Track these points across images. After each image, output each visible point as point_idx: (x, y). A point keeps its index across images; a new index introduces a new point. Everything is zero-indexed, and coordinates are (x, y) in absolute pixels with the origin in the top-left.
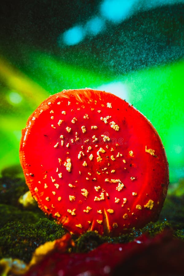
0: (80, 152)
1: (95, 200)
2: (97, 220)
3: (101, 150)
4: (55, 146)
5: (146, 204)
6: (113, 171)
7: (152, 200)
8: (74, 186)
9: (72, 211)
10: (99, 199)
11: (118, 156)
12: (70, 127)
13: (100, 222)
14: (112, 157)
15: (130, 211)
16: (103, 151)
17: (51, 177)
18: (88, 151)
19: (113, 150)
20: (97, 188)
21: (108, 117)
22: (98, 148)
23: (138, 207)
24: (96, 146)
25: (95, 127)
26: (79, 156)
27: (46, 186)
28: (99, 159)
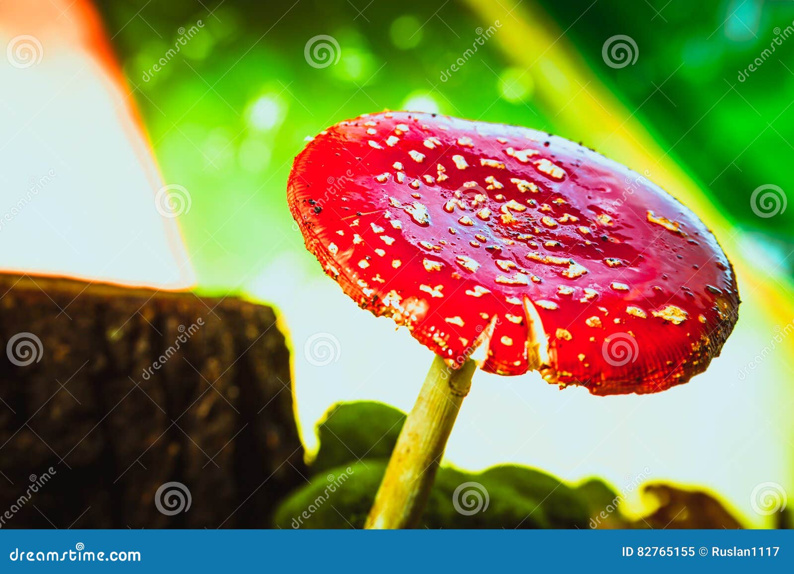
0: (453, 200)
1: (498, 280)
2: (508, 316)
3: (513, 204)
4: (381, 178)
5: (657, 311)
6: (551, 243)
7: (678, 308)
8: (437, 247)
9: (433, 288)
10: (510, 281)
11: (564, 219)
13: (517, 320)
14: (547, 221)
15: (607, 314)
16: (520, 207)
17: (372, 224)
18: (474, 202)
19: (549, 209)
20: (504, 264)
21: (530, 152)
22: (505, 200)
24: (499, 196)
25: (493, 163)
26: (450, 205)
27: (357, 240)
28: (508, 218)
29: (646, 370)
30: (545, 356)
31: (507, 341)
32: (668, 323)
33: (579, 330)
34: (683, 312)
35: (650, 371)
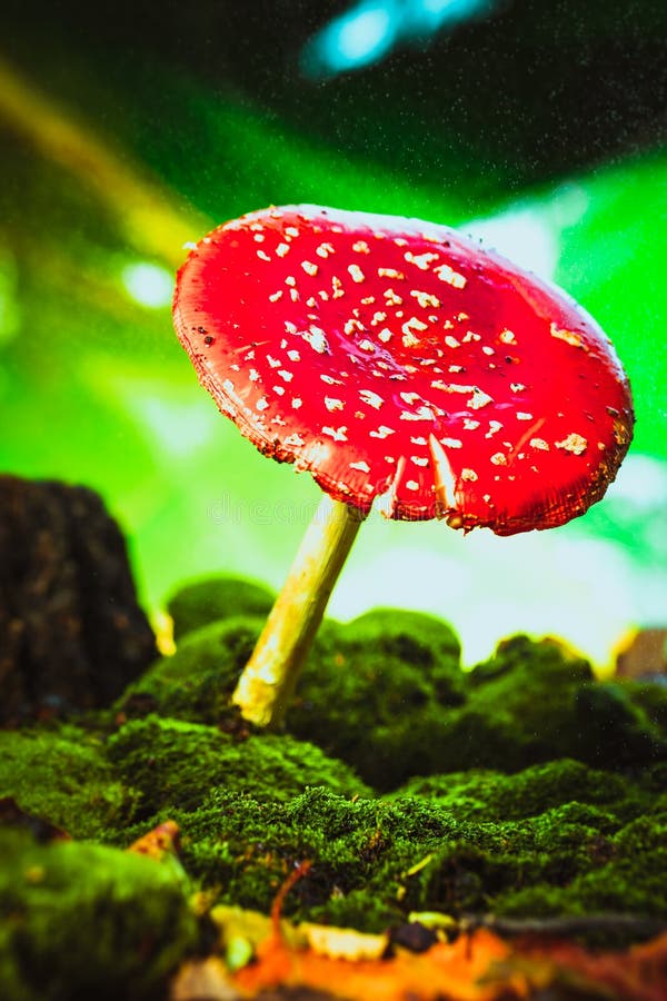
0: (351, 321)
1: (402, 417)
2: (414, 459)
3: (415, 323)
4: (273, 298)
5: (560, 441)
6: (455, 369)
7: (579, 437)
8: (338, 382)
9: (336, 430)
10: (416, 418)
11: (467, 339)
12: (313, 262)
13: (423, 462)
14: (451, 342)
15: (511, 450)
16: (421, 326)
17: (269, 357)
18: (374, 323)
19: (452, 327)
20: (409, 397)
21: (430, 257)
22: (406, 319)
23: (539, 444)
24: (399, 314)
25: (391, 273)
26: (348, 328)
27: (254, 375)
28: (409, 340)
29: (549, 505)
30: (452, 499)
31: (412, 485)
32: (570, 453)
33: (485, 469)
34: (583, 440)
35: (552, 506)
